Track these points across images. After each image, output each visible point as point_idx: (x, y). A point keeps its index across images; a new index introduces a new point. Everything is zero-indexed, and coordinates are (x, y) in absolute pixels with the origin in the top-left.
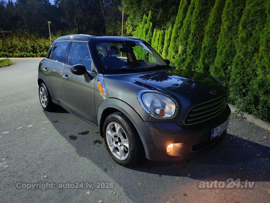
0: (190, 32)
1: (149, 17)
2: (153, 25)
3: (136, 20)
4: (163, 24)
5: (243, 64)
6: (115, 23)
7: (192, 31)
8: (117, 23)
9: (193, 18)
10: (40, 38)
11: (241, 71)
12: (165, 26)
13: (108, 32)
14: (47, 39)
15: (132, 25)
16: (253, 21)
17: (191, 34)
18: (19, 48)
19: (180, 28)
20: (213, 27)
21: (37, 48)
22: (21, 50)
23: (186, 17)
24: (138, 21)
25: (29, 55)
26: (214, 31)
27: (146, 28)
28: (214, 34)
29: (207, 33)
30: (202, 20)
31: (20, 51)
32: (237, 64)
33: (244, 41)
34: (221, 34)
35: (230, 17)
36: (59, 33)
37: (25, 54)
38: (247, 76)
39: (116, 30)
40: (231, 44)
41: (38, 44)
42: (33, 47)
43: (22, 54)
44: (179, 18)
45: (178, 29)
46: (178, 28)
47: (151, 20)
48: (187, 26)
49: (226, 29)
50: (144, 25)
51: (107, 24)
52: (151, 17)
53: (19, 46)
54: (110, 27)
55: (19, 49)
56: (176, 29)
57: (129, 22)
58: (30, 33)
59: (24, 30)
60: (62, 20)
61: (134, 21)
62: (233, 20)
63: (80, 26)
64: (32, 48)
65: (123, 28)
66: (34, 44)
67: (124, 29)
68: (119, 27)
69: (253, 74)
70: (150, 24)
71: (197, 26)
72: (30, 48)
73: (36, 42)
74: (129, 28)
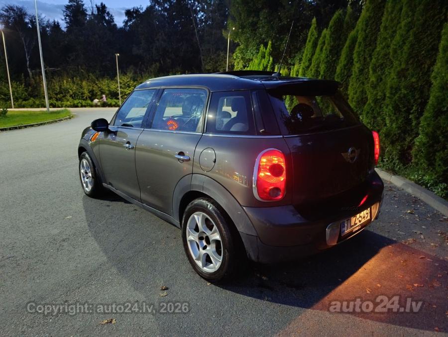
0: (320, 74)
1: (268, 49)
2: (273, 60)
3: (249, 51)
4: (290, 57)
5: (373, 112)
6: (216, 55)
7: (322, 73)
8: (219, 55)
9: (323, 55)
10: (103, 78)
11: (371, 121)
12: (293, 60)
13: (206, 69)
14: (112, 80)
15: (242, 58)
16: (382, 65)
17: (320, 76)
18: (71, 93)
19: (308, 67)
20: (345, 69)
21: (97, 93)
22: (74, 96)
23: (316, 53)
24: (252, 53)
25: (86, 104)
26: (345, 74)
27: (264, 64)
28: (346, 77)
29: (337, 75)
30: (334, 59)
31: (73, 98)
32: (368, 113)
33: (374, 87)
34: (353, 78)
35: (362, 59)
36: (131, 71)
37: (79, 102)
38: (378, 126)
39: (217, 65)
40: (363, 90)
41: (99, 87)
42: (92, 92)
43: (76, 102)
44: (307, 55)
45: (305, 69)
46: (306, 67)
47: (271, 54)
48: (316, 66)
49: (357, 71)
50: (261, 60)
51: (203, 56)
52: (271, 50)
53: (71, 91)
54: (208, 61)
55: (71, 96)
56: (303, 69)
57: (237, 54)
58: (88, 71)
59: (80, 67)
60: (136, 51)
61: (246, 52)
62: (365, 62)
63: (161, 59)
64: (89, 93)
65: (229, 62)
66: (93, 87)
67: (230, 64)
68: (222, 60)
69: (383, 123)
70: (269, 59)
71: (328, 66)
72: (87, 94)
73: (96, 84)
74: (238, 63)
